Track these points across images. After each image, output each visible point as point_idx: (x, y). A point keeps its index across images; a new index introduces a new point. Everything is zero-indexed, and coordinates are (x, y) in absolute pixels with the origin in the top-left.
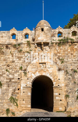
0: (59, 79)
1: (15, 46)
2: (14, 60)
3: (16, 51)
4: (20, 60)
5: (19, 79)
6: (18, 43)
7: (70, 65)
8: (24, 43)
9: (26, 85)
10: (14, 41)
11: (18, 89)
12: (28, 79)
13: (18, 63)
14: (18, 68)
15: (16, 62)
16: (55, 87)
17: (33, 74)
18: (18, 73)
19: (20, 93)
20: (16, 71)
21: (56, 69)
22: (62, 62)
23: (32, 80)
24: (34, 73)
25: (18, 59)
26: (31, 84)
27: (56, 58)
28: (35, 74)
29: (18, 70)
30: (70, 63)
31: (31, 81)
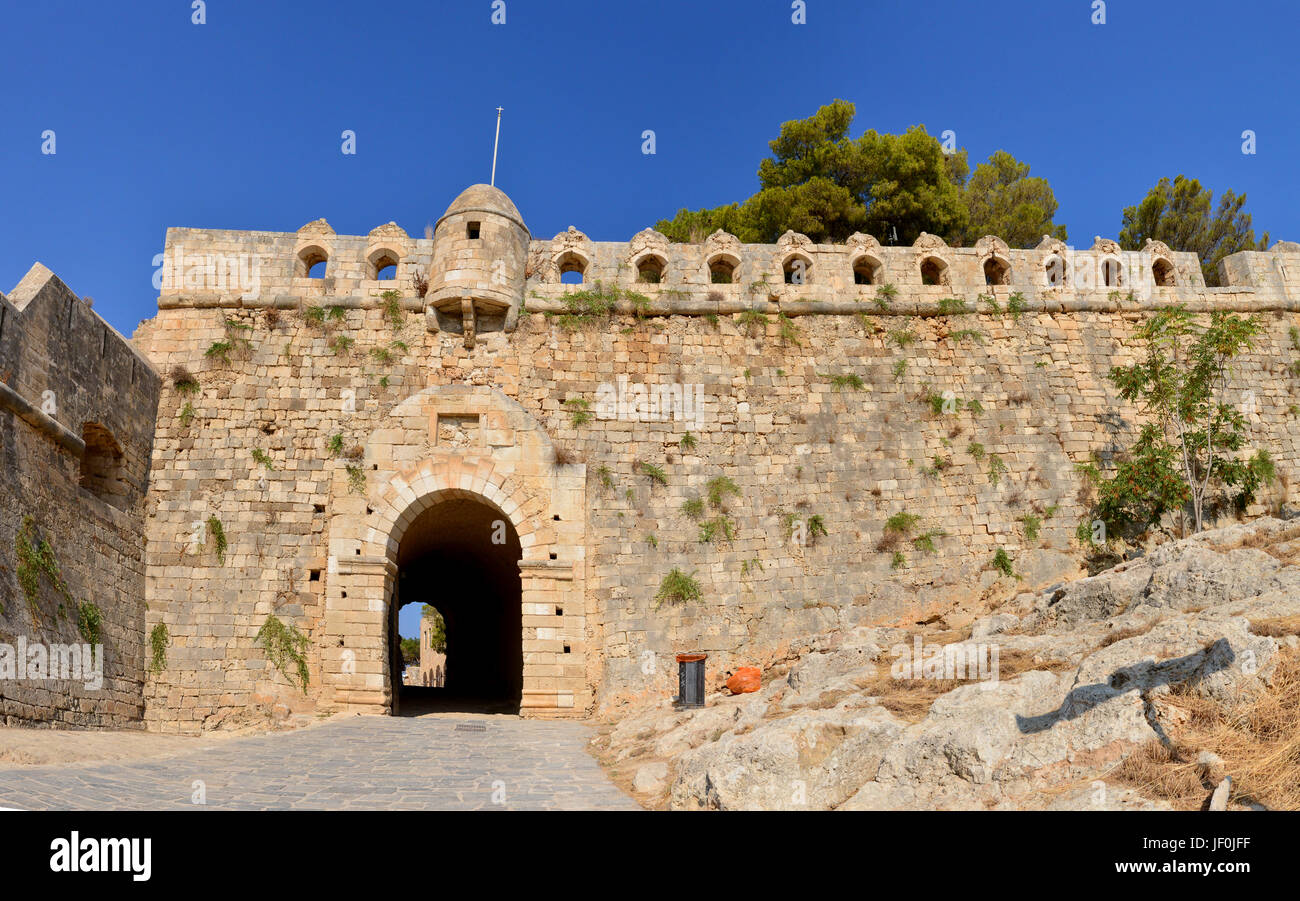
0: (556, 518)
1: (313, 317)
2: (304, 393)
3: (320, 346)
4: (337, 397)
5: (319, 509)
6: (332, 301)
7: (627, 437)
8: (366, 300)
9: (358, 552)
10: (316, 291)
11: (315, 576)
12: (370, 511)
13: (321, 415)
14: (319, 443)
15: (310, 405)
16: (530, 567)
17: (399, 479)
18: (316, 476)
19: (320, 599)
20: (310, 461)
21: (541, 454)
22: (580, 420)
23: (394, 516)
24: (407, 477)
25: (323, 392)
26: (384, 540)
27: (545, 393)
28: (412, 480)
29: (323, 454)
30: (626, 427)
31: (389, 527)
